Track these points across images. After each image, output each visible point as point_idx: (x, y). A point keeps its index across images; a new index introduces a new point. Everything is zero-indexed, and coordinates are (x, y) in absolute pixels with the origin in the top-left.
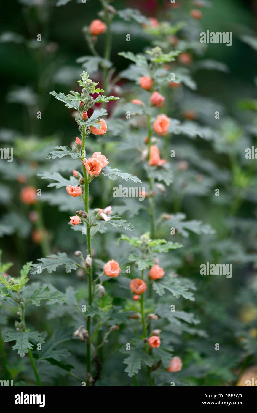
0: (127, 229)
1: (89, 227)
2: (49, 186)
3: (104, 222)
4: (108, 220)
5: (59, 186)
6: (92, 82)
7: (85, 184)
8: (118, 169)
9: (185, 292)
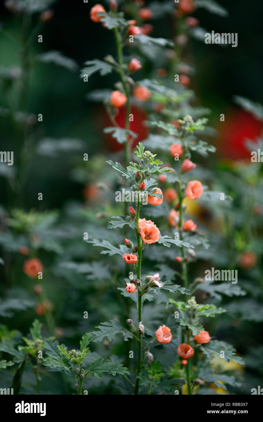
0: (184, 293)
1: (141, 294)
2: (101, 253)
3: (158, 288)
4: (161, 286)
5: (112, 253)
6: (151, 154)
7: (138, 252)
8: (168, 236)
9: (232, 356)
